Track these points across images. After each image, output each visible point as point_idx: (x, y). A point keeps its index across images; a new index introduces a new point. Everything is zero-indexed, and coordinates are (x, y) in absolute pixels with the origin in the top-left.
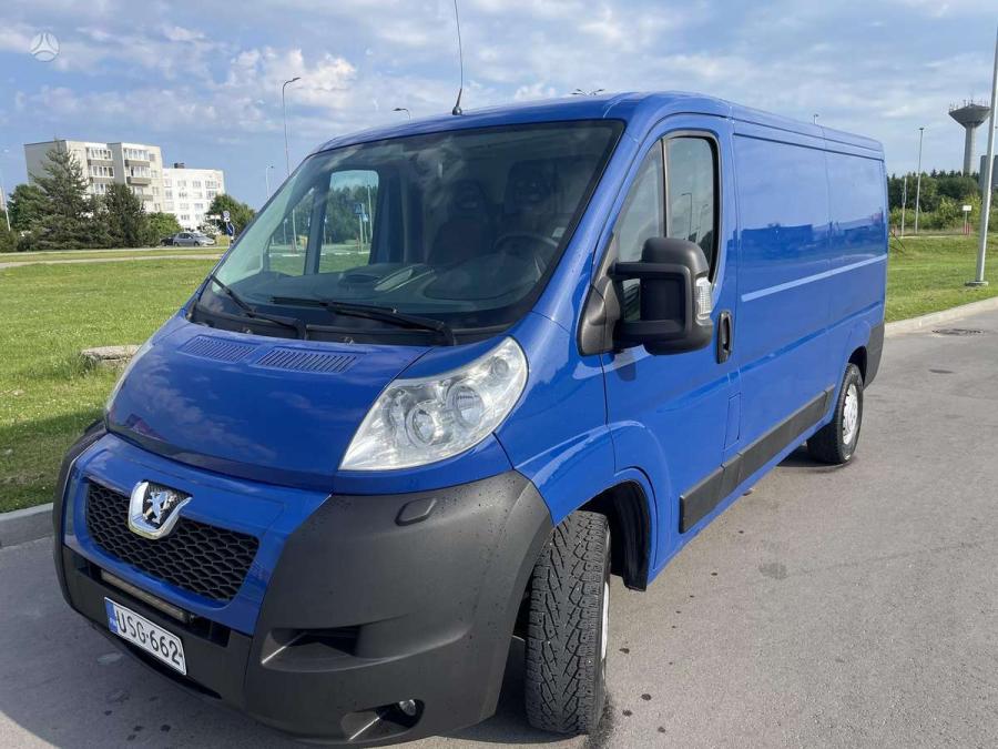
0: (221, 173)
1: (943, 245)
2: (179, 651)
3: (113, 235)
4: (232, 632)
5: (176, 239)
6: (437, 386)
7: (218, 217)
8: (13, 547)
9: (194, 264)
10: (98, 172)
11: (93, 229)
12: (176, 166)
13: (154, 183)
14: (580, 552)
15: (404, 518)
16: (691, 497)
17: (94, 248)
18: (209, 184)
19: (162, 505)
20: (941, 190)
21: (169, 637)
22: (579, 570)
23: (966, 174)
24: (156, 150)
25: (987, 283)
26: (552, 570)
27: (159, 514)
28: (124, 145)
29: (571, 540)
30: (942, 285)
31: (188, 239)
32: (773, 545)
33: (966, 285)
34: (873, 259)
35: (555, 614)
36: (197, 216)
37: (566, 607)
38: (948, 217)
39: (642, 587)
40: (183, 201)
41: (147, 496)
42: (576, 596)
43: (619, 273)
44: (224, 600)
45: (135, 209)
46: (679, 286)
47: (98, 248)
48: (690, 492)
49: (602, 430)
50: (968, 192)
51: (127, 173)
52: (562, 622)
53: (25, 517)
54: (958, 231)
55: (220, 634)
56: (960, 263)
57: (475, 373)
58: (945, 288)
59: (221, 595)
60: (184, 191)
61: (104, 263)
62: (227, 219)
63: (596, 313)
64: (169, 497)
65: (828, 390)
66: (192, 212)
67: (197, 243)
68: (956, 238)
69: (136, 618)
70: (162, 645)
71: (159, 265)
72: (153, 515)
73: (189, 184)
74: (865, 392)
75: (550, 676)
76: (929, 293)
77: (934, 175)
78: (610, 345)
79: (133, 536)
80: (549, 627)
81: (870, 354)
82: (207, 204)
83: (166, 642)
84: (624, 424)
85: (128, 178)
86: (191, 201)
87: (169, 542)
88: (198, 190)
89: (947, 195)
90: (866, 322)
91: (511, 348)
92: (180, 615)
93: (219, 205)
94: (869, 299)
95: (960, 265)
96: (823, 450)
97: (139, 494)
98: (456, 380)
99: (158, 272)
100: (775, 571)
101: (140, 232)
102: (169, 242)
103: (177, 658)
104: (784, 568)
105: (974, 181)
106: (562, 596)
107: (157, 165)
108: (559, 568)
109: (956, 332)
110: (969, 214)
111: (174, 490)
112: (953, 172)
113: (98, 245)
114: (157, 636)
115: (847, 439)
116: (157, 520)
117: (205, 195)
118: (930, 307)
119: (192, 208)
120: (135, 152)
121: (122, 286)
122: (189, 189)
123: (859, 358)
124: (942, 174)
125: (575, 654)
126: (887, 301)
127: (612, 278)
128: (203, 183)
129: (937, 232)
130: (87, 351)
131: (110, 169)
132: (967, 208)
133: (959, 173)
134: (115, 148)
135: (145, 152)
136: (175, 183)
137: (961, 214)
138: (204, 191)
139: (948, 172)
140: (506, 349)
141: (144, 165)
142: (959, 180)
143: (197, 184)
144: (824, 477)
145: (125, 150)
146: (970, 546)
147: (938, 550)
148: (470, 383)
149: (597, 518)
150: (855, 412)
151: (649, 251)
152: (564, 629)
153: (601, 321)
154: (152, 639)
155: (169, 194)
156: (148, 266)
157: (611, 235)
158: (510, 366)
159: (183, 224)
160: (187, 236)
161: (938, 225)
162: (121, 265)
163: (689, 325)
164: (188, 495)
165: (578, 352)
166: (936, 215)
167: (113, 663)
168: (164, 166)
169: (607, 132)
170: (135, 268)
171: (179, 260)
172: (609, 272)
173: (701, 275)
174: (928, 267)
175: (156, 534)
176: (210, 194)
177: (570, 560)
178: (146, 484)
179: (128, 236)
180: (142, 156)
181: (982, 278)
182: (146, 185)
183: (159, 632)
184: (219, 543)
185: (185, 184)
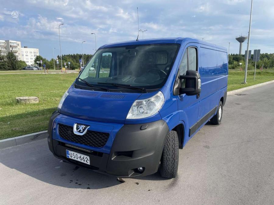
0: (38, 49)
1: (235, 73)
2: (88, 159)
3: (9, 66)
4: (104, 154)
5: (26, 68)
6: (144, 102)
7: (39, 62)
8: (20, 145)
9: (35, 75)
10: (2, 49)
11: (3, 65)
12: (25, 47)
13: (19, 52)
14: (173, 138)
15: (142, 129)
16: (192, 128)
17: (3, 70)
18: (34, 52)
19: (82, 128)
20: (234, 59)
21: (85, 156)
22: (173, 142)
23: (240, 55)
24: (19, 43)
25: (247, 83)
26: (168, 142)
27: (82, 130)
28: (10, 41)
29: (171, 136)
30: (236, 83)
31: (30, 68)
32: (205, 142)
33: (242, 83)
34: (224, 76)
35: (169, 150)
36: (31, 62)
37: (171, 149)
38: (236, 66)
39: (182, 148)
40: (27, 57)
41: (77, 127)
42: (173, 147)
43: (181, 77)
44: (100, 147)
45: (15, 59)
46: (194, 80)
47: (4, 70)
48: (191, 127)
49: (177, 112)
50: (240, 59)
51: (11, 49)
52: (171, 152)
53: (22, 138)
54: (238, 69)
55: (101, 154)
56: (240, 78)
57: (152, 99)
58: (236, 84)
59: (100, 146)
60: (27, 54)
61: (9, 75)
62: (41, 63)
63: (176, 86)
64: (84, 126)
65: (216, 106)
66: (30, 60)
67: (32, 69)
68: (238, 71)
69: (75, 153)
70: (83, 159)
71: (25, 75)
72: (80, 130)
73: (29, 52)
74: (223, 108)
75: (168, 164)
76: (233, 85)
77: (232, 55)
78: (179, 94)
79: (76, 135)
80: (168, 153)
81: (224, 99)
82: (34, 58)
83: (85, 158)
84: (180, 111)
85: (11, 51)
86: (29, 57)
87: (85, 136)
88: (32, 54)
89: (235, 60)
90: (223, 91)
91: (161, 93)
92: (89, 151)
93: (38, 59)
94: (224, 85)
95: (239, 78)
96: (214, 121)
97: (75, 126)
98: (149, 100)
99: (25, 77)
100: (207, 147)
101: (16, 66)
102: (24, 69)
103: (87, 161)
104: (209, 146)
105: (242, 57)
106: (170, 147)
107: (19, 47)
108: (169, 141)
109: (240, 95)
110: (241, 65)
111: (85, 125)
112: (236, 54)
113: (4, 69)
114: (82, 157)
115: (219, 119)
116: (82, 131)
117: (33, 56)
118: (234, 89)
119: (29, 59)
120: (13, 43)
121: (16, 81)
122: (29, 54)
123: (222, 100)
124: (234, 55)
125: (174, 159)
126: (228, 86)
127: (179, 79)
128: (33, 52)
129: (233, 70)
130: (17, 98)
131: (6, 48)
132: (241, 64)
133: (238, 54)
134: (7, 42)
135: (16, 43)
136: (24, 53)
137: (239, 65)
138: (33, 54)
139: (235, 54)
140: (159, 94)
141: (16, 47)
142: (238, 56)
143: (31, 52)
144: (214, 127)
145: (10, 43)
146: (249, 141)
147: (243, 142)
148: (152, 101)
149: (175, 132)
150: (221, 113)
151: (188, 73)
152: (171, 154)
153: (177, 88)
154: (80, 158)
155: (23, 55)
156: (22, 75)
157: (179, 69)
158: (161, 97)
159: (27, 64)
160: (30, 67)
161: (233, 68)
162: (14, 75)
163: (196, 89)
164: (89, 126)
165: (173, 95)
166: (233, 65)
167: (58, 168)
168: (21, 47)
169: (176, 47)
170: (18, 76)
171: (30, 74)
172: (179, 77)
173: (199, 78)
174: (231, 79)
175: (82, 134)
176: (35, 55)
177: (171, 140)
178: (76, 124)
179: (13, 67)
180: (15, 44)
181: (246, 82)
182: (16, 53)
183: (82, 156)
184: (98, 135)
185: (27, 52)
